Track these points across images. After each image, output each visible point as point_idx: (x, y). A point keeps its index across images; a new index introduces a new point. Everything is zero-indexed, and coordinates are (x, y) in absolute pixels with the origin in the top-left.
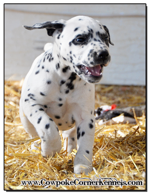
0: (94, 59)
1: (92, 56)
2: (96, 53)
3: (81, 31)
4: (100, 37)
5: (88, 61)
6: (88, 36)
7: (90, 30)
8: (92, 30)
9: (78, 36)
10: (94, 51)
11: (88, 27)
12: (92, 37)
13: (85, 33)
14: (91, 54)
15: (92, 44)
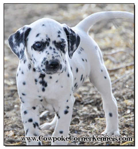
0: (46, 67)
1: (44, 64)
2: (47, 62)
3: (41, 38)
4: (55, 46)
5: (41, 67)
6: (45, 44)
7: (48, 39)
8: (49, 39)
9: (37, 42)
10: (47, 60)
11: (47, 36)
12: (48, 45)
13: (43, 41)
14: (44, 62)
15: (46, 52)
